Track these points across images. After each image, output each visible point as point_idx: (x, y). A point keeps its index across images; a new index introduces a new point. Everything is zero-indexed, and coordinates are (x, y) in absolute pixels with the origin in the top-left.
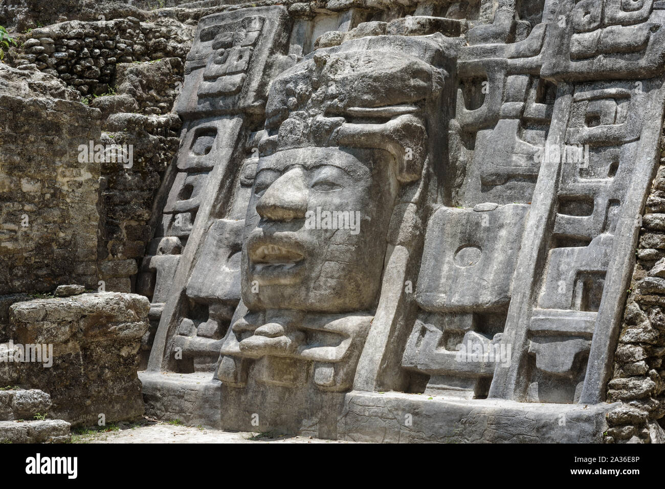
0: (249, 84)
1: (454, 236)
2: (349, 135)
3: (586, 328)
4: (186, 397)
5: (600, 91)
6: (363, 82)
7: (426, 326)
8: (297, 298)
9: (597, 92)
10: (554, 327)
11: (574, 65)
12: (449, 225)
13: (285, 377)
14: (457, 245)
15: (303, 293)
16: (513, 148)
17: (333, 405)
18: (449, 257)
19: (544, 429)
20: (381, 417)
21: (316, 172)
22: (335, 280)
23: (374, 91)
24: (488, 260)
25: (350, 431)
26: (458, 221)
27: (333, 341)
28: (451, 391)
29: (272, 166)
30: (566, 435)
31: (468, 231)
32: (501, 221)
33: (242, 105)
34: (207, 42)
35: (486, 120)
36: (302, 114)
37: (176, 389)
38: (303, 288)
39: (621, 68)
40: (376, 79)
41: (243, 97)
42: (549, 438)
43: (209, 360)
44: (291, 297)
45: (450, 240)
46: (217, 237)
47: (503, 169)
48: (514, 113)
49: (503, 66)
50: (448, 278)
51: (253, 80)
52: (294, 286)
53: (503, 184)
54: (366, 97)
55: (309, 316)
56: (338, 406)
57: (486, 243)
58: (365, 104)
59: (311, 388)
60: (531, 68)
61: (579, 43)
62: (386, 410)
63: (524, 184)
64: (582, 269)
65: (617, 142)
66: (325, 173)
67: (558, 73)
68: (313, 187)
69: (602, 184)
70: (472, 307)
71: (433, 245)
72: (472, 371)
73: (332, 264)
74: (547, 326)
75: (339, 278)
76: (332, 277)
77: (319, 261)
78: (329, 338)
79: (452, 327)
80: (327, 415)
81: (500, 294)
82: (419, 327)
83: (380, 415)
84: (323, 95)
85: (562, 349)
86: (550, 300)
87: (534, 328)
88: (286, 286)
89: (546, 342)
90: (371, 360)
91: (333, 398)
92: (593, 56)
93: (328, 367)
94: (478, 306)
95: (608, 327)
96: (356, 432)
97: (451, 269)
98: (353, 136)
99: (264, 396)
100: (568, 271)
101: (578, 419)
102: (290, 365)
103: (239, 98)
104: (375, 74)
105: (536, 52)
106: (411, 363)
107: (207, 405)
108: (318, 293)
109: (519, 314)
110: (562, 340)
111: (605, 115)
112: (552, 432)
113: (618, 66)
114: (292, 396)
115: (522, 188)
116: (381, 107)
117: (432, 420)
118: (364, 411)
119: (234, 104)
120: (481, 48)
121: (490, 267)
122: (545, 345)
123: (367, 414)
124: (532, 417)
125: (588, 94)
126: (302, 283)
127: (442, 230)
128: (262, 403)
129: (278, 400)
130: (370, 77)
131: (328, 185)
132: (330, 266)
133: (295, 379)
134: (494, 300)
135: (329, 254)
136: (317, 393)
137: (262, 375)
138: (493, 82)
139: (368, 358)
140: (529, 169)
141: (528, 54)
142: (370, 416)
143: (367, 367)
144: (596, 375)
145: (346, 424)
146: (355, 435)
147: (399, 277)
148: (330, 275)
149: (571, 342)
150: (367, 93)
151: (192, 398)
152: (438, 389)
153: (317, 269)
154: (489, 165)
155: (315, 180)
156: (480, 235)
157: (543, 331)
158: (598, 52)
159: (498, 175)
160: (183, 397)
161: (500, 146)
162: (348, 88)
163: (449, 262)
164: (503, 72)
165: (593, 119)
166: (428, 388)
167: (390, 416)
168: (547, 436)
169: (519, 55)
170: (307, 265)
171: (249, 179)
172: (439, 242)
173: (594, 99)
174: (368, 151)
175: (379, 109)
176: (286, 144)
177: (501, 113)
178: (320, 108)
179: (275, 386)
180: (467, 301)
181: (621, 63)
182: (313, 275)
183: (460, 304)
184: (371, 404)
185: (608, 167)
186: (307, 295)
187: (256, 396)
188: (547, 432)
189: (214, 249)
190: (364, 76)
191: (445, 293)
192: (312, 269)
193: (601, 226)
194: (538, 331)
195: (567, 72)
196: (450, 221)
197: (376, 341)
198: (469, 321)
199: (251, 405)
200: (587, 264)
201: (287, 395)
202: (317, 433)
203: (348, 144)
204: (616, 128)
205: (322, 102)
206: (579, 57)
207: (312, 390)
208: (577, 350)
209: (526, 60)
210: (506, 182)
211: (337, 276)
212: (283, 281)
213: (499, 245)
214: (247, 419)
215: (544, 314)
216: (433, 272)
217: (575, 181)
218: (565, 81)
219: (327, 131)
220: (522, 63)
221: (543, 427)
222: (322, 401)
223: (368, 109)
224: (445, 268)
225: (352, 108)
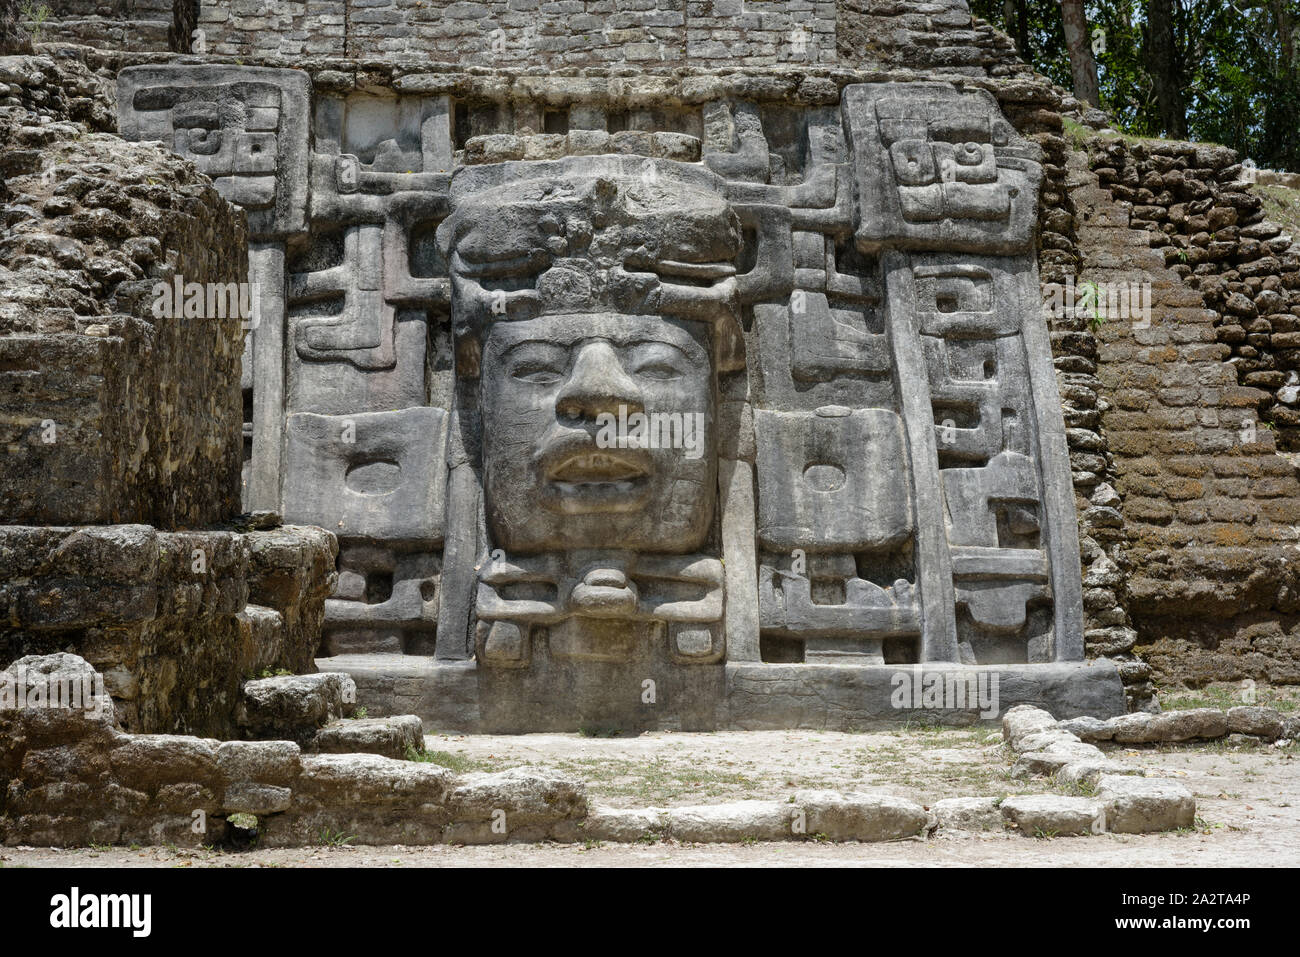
0: (288, 195)
1: (796, 449)
2: (681, 300)
3: (1035, 569)
4: (397, 690)
5: (950, 266)
6: (678, 225)
7: (781, 572)
8: (638, 532)
9: (947, 268)
10: (991, 569)
11: (913, 229)
12: (786, 434)
13: (613, 647)
14: (803, 462)
15: (648, 524)
16: (834, 333)
17: (704, 683)
18: (797, 478)
19: (1054, 692)
20: (792, 695)
21: (636, 351)
22: (690, 507)
23: (697, 240)
24: (860, 485)
25: (738, 717)
26: (799, 430)
27: (689, 593)
28: (849, 658)
29: (547, 337)
30: (1085, 697)
31: (816, 443)
32: (864, 431)
33: (282, 228)
34: (151, 113)
35: (769, 290)
36: (583, 264)
37: (373, 677)
38: (647, 518)
39: (979, 239)
40: (699, 223)
41: (282, 216)
42: (1062, 702)
43: (371, 634)
44: (627, 531)
45: (791, 454)
46: (315, 442)
47: (827, 360)
48: (816, 284)
49: (784, 216)
50: (807, 506)
51: (295, 189)
52: (633, 514)
53: (829, 381)
54: (685, 247)
55: (646, 559)
56: (713, 684)
57: (849, 460)
58: (683, 257)
59: (657, 662)
60: (828, 224)
61: (916, 200)
62: (800, 684)
63: (860, 382)
64: (994, 496)
65: (990, 334)
66: (653, 353)
67: (892, 236)
68: (638, 372)
69: (986, 388)
70: (856, 546)
71: (770, 461)
72: (881, 630)
73: (686, 483)
74: (980, 568)
75: (694, 504)
76: (686, 502)
77: (669, 480)
78: (681, 590)
79: (825, 573)
80: (695, 698)
81: (896, 528)
82: (770, 574)
83: (790, 691)
84: (619, 239)
85: (1006, 596)
86: (963, 535)
87: (963, 570)
88: (620, 514)
89: (980, 589)
90: (746, 619)
91: (703, 674)
92: (937, 220)
93: (700, 629)
94: (865, 543)
95: (1075, 567)
96: (751, 718)
97: (806, 495)
98: (688, 302)
99: (570, 678)
100: (976, 498)
101: (1100, 676)
102: (621, 630)
103: (274, 217)
104: (695, 215)
105: (830, 204)
106: (776, 623)
107: (447, 699)
108: (669, 524)
109: (938, 552)
110: (1004, 586)
111: (964, 299)
112: (1066, 695)
113: (974, 236)
114: (626, 674)
115: (859, 387)
116: (707, 263)
117: (878, 692)
118: (763, 688)
119: (264, 226)
120: (741, 188)
121: (867, 492)
122: (980, 592)
123: (768, 691)
124: (1033, 679)
125: (935, 269)
126: (645, 510)
127: (778, 441)
128: (569, 688)
129: (599, 681)
130: (690, 220)
131: (663, 371)
132: (683, 487)
133: (631, 650)
134: (889, 536)
135: (680, 469)
136: (671, 668)
137: (570, 646)
138: (773, 238)
139: (740, 617)
140: (866, 363)
141: (819, 204)
142: (773, 694)
143: (742, 629)
144: (1075, 626)
145: (731, 707)
146: (749, 721)
147: (748, 504)
148: (684, 499)
149: (1017, 587)
150: (686, 242)
151: (413, 689)
152: (828, 655)
153: (667, 491)
154: (805, 353)
155: (637, 363)
156: (837, 448)
157: (975, 574)
158: (945, 215)
159: (821, 368)
160: (390, 689)
161: (813, 329)
162: (659, 232)
163: (799, 485)
164: (788, 226)
165: (947, 302)
166: (810, 655)
167: (809, 692)
168: (1059, 700)
169: (805, 205)
170: (652, 484)
171: (320, 350)
172: (776, 457)
173: (943, 276)
174: (702, 326)
175: (705, 266)
176: (561, 306)
177: (796, 282)
178: (616, 258)
179: (588, 662)
180: (849, 537)
181: (978, 233)
182: (663, 499)
183: (840, 541)
184: (773, 677)
185: (981, 366)
186: (653, 527)
187: (556, 678)
188: (1058, 696)
189: (313, 460)
190: (678, 217)
191: (809, 526)
192: (660, 490)
193: (1000, 441)
194: (966, 575)
195: (905, 237)
196: (786, 428)
197: (743, 592)
198: (850, 564)
199: (546, 692)
200: (999, 490)
201: (615, 674)
202: (679, 725)
203: (674, 312)
204: (986, 317)
205: (618, 249)
206: (920, 218)
207: (662, 664)
208: (1028, 598)
209: (817, 212)
210: (833, 379)
211: (692, 500)
212: (620, 508)
213: (872, 463)
214: (538, 714)
215: (968, 553)
216: (779, 498)
217: (948, 382)
218: (896, 248)
219: (638, 291)
220: (813, 216)
221: (1052, 689)
222: (683, 678)
223: (690, 265)
224: (798, 493)
225: (665, 262)
